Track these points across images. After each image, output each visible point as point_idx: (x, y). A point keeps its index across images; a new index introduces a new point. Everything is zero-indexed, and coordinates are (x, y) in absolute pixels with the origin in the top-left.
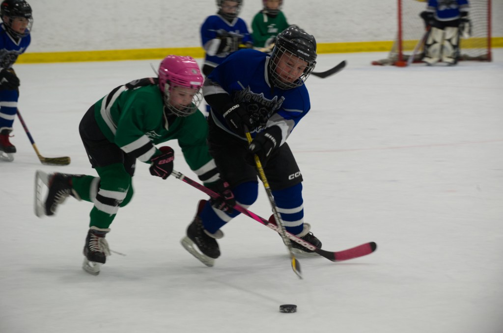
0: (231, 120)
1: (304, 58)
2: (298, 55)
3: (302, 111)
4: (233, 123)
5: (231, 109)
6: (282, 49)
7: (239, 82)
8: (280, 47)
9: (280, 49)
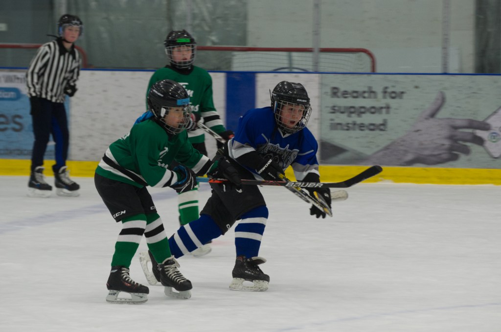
0: (269, 173)
1: (303, 104)
2: (299, 103)
3: (313, 151)
4: (271, 175)
5: (267, 164)
6: (283, 103)
7: (263, 135)
8: (281, 102)
9: (282, 103)
